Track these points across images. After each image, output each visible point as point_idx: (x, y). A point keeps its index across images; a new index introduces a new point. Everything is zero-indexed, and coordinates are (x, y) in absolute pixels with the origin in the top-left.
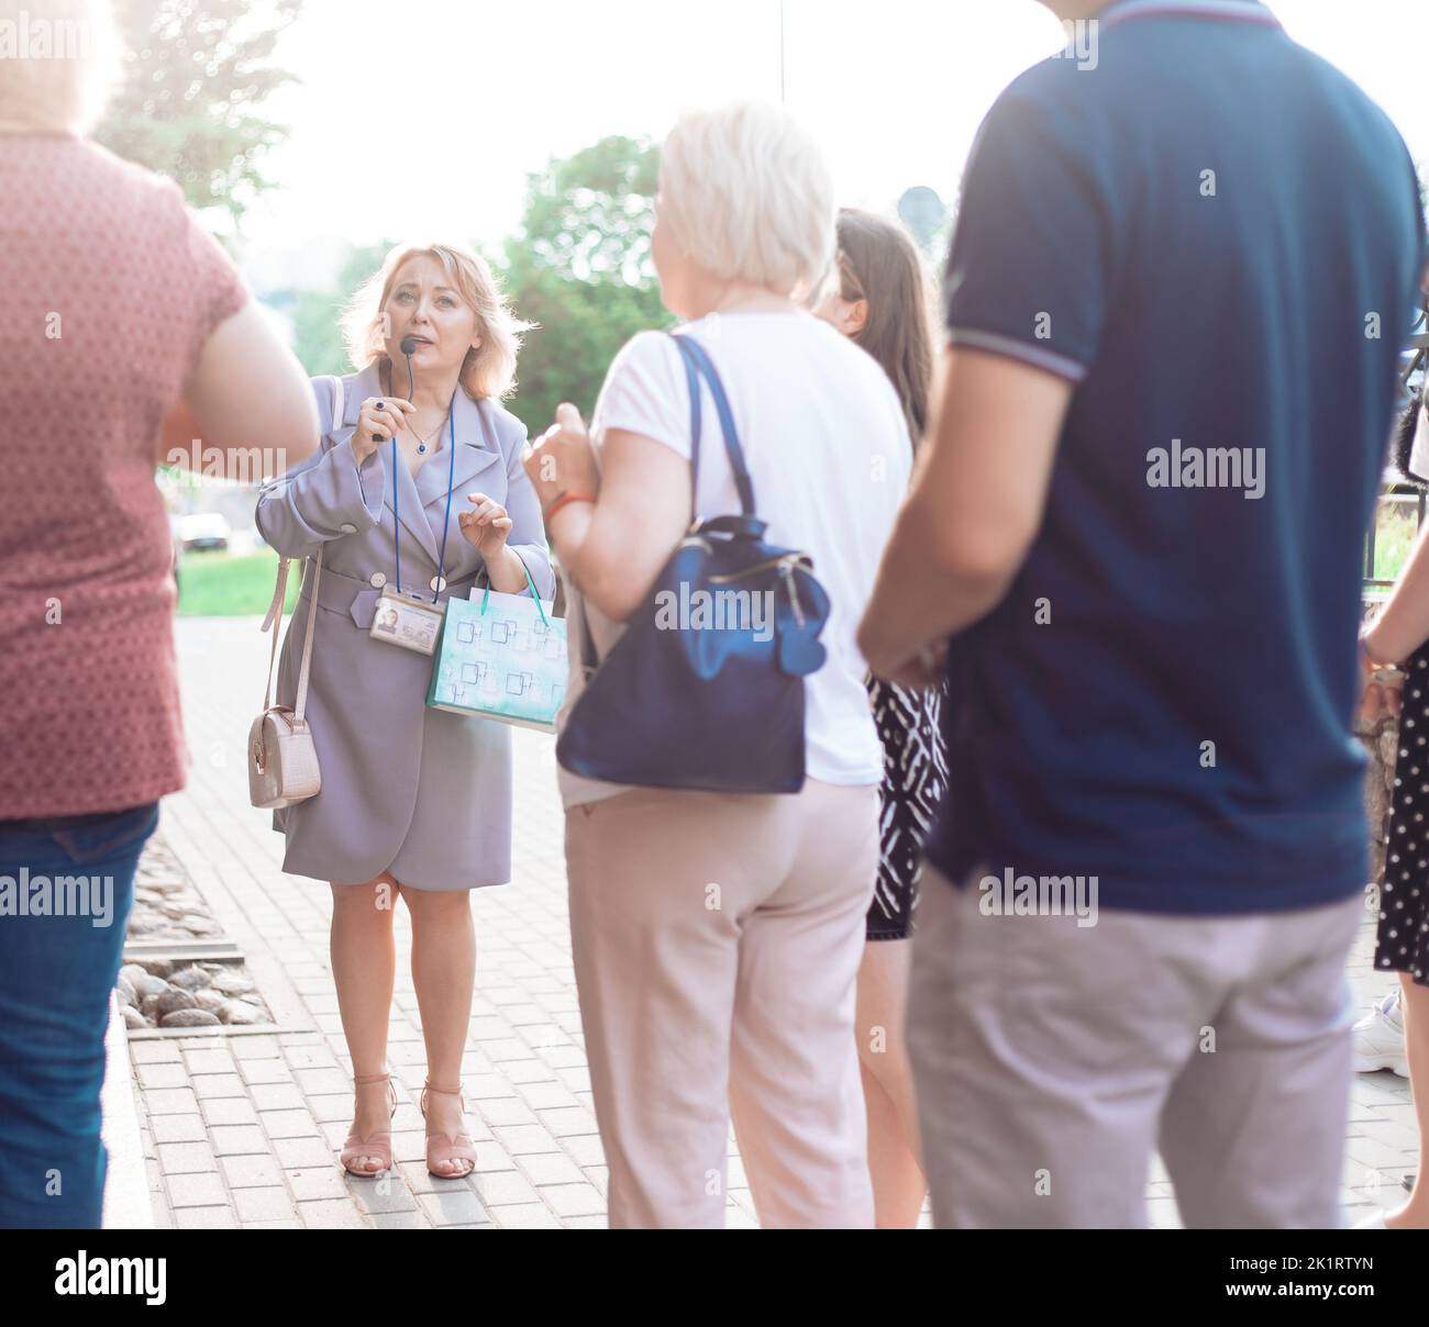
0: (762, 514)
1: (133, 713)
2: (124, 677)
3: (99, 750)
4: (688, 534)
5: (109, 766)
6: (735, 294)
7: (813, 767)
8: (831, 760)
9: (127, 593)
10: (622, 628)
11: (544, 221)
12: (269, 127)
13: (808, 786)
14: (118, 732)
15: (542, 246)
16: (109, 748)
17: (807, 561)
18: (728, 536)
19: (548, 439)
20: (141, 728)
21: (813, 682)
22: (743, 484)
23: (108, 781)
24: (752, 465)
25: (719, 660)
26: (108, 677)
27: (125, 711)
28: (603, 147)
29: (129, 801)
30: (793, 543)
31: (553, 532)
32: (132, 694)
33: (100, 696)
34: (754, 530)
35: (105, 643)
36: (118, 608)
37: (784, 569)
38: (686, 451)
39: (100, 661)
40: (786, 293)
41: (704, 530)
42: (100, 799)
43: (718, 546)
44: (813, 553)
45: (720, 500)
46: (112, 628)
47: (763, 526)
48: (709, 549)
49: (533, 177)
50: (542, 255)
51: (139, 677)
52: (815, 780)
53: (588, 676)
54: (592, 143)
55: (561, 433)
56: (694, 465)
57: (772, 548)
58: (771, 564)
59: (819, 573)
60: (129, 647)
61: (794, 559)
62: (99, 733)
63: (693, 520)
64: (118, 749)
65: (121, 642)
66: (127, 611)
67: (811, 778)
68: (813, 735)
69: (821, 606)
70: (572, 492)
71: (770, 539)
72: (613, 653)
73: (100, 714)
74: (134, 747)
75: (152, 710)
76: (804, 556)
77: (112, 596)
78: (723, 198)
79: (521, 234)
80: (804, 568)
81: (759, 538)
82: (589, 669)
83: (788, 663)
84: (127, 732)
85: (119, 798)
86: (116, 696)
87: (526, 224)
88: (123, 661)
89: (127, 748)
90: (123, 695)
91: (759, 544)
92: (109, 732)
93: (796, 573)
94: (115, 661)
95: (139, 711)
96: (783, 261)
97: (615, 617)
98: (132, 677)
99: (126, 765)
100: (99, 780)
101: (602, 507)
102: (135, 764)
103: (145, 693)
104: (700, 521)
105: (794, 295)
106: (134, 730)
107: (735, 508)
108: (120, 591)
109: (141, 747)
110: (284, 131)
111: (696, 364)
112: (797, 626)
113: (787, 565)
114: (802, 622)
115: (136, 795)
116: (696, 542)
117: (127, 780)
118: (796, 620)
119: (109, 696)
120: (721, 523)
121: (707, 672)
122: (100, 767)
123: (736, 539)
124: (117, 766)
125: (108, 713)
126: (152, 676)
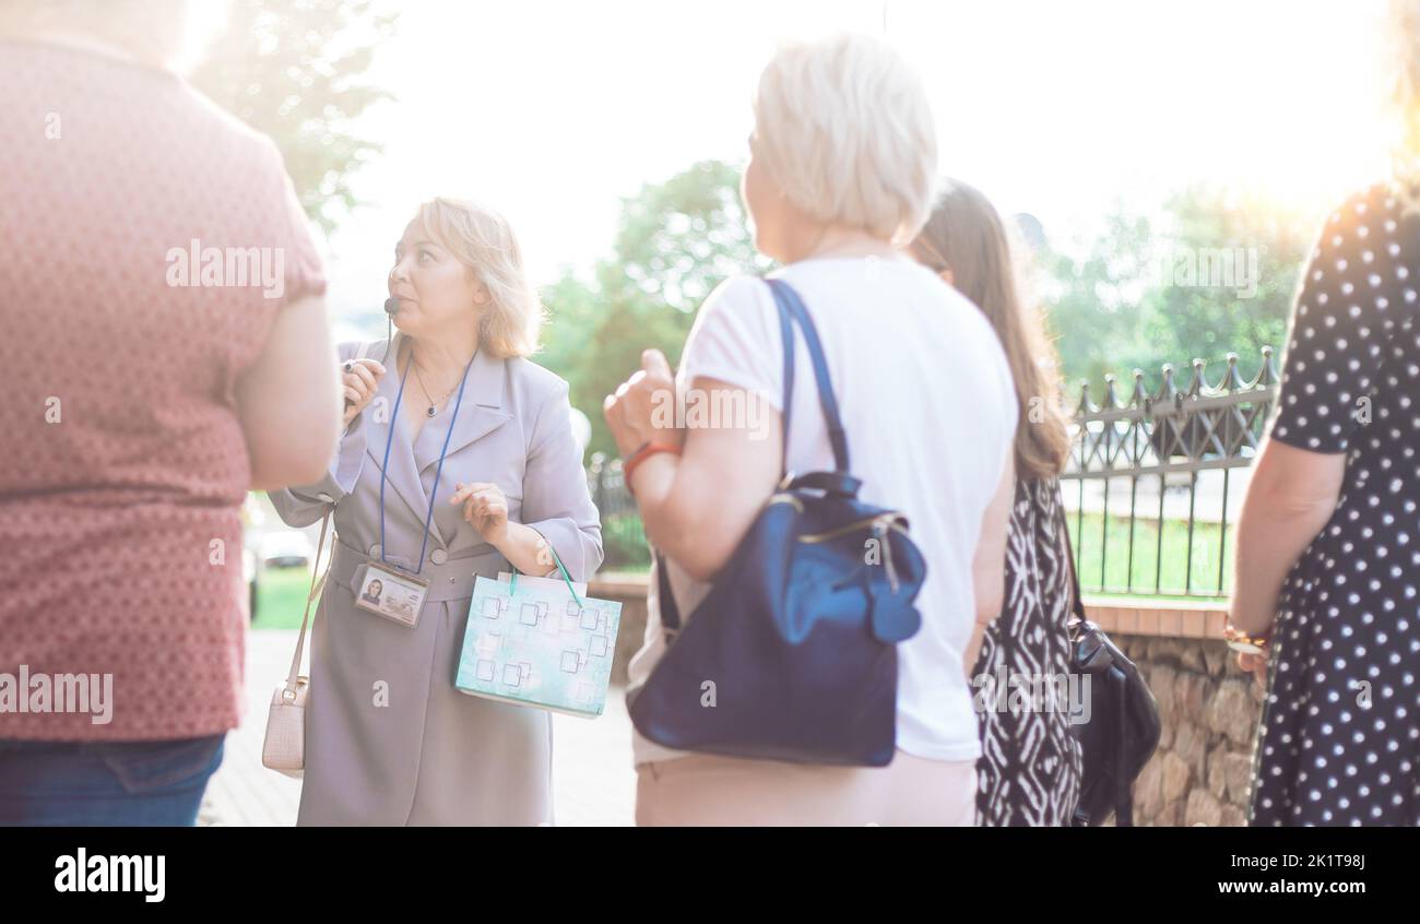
0: (857, 470)
1: (191, 640)
2: (182, 602)
3: (152, 676)
4: (778, 490)
5: (161, 693)
6: (833, 237)
7: (903, 739)
8: (924, 733)
9: (190, 518)
10: (706, 588)
11: (637, 246)
12: (361, 145)
13: (898, 759)
14: (173, 658)
15: (634, 270)
16: (162, 674)
17: (903, 522)
18: (819, 493)
19: (632, 388)
20: (199, 658)
21: (907, 650)
22: (837, 437)
23: (160, 708)
24: (846, 419)
25: (808, 625)
26: (165, 601)
27: (182, 638)
28: (697, 172)
29: (182, 731)
30: (888, 503)
31: (635, 486)
32: (190, 621)
33: (156, 620)
34: (848, 487)
35: (164, 566)
36: (180, 532)
37: (878, 529)
38: (778, 404)
39: (157, 584)
40: (887, 238)
41: (796, 485)
42: (151, 726)
43: (809, 503)
44: (908, 512)
45: (812, 455)
46: (172, 551)
47: (858, 483)
48: (800, 507)
49: (625, 201)
50: (634, 281)
51: (198, 604)
52: (906, 754)
53: (668, 638)
54: (687, 167)
55: (646, 381)
56: (785, 418)
57: (867, 507)
58: (864, 524)
59: (915, 535)
60: (189, 571)
61: (889, 519)
62: (152, 658)
63: (783, 475)
64: (172, 676)
65: (181, 566)
66: (188, 535)
67: (901, 751)
68: (903, 705)
69: (916, 569)
70: (656, 443)
71: (864, 497)
72: (694, 615)
73: (154, 638)
74: (191, 675)
75: (213, 640)
76: (898, 516)
77: (174, 518)
78: (822, 136)
79: (612, 258)
80: (899, 528)
81: (853, 496)
82: (670, 631)
83: (881, 629)
84: (182, 659)
85: (171, 726)
86: (173, 620)
87: (618, 248)
88: (182, 586)
89: (182, 676)
90: (181, 621)
91: (852, 502)
92: (163, 658)
93: (891, 534)
94: (173, 585)
95: (198, 639)
96: (885, 205)
97: (698, 576)
98: (190, 602)
99: (180, 693)
100: (150, 707)
101: (687, 460)
102: (190, 693)
103: (205, 621)
104: (791, 477)
105: (895, 240)
106: (191, 658)
107: (828, 465)
108: (182, 514)
109: (199, 677)
110: (379, 148)
111: (790, 310)
112: (891, 589)
113: (882, 525)
114: (896, 586)
115: (191, 726)
116: (786, 498)
117: (181, 708)
118: (889, 583)
119: (165, 621)
120: (813, 479)
121: (794, 637)
122: (152, 693)
123: (829, 496)
124: (171, 693)
125: (163, 638)
126: (212, 605)
